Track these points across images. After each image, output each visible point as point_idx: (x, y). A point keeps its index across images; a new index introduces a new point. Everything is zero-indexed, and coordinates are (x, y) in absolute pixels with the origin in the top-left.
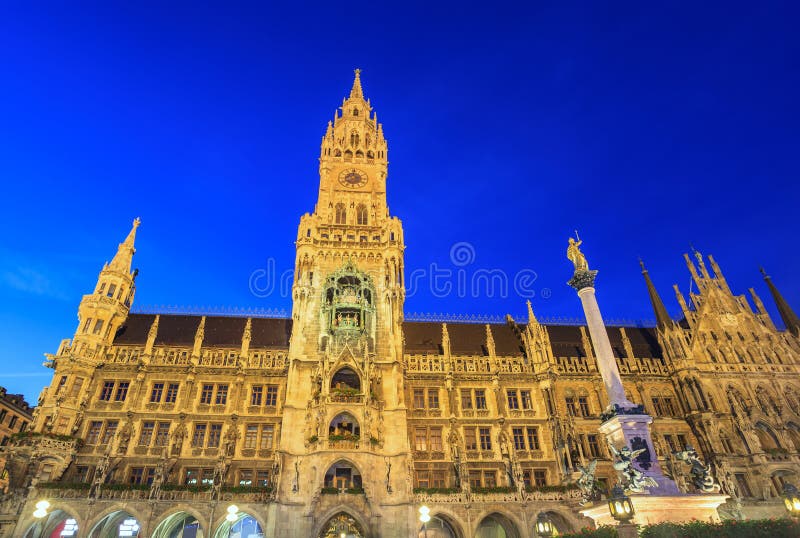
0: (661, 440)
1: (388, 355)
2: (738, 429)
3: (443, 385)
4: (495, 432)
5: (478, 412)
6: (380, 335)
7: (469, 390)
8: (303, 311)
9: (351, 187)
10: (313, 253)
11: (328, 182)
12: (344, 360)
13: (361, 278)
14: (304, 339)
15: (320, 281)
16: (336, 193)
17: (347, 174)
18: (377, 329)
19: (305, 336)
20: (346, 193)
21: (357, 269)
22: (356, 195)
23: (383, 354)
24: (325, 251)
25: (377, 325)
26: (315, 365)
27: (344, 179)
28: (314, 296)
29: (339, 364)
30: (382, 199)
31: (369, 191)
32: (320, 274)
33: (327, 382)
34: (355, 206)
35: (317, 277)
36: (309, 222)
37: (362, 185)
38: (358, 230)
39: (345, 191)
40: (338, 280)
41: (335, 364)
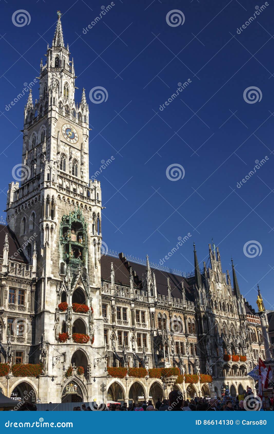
0: (189, 346)
1: (94, 282)
2: (216, 344)
3: (109, 303)
4: (130, 335)
5: (124, 322)
6: (90, 268)
7: (120, 307)
8: (52, 241)
9: (69, 141)
10: (56, 195)
11: (55, 131)
12: (78, 284)
13: (84, 225)
14: (51, 262)
15: (58, 219)
16: (61, 143)
17: (66, 128)
18: (88, 263)
19: (52, 260)
20: (66, 145)
21: (83, 217)
22: (72, 149)
23: (91, 281)
24: (62, 196)
25: (88, 260)
26: (58, 283)
27: (65, 132)
28: (56, 230)
29: (76, 286)
30: (86, 159)
31: (80, 149)
32: (58, 213)
33: (71, 297)
34: (72, 159)
35: (57, 215)
36: (54, 169)
37: (75, 142)
38: (79, 185)
39: (66, 143)
40: (72, 223)
41: (74, 286)
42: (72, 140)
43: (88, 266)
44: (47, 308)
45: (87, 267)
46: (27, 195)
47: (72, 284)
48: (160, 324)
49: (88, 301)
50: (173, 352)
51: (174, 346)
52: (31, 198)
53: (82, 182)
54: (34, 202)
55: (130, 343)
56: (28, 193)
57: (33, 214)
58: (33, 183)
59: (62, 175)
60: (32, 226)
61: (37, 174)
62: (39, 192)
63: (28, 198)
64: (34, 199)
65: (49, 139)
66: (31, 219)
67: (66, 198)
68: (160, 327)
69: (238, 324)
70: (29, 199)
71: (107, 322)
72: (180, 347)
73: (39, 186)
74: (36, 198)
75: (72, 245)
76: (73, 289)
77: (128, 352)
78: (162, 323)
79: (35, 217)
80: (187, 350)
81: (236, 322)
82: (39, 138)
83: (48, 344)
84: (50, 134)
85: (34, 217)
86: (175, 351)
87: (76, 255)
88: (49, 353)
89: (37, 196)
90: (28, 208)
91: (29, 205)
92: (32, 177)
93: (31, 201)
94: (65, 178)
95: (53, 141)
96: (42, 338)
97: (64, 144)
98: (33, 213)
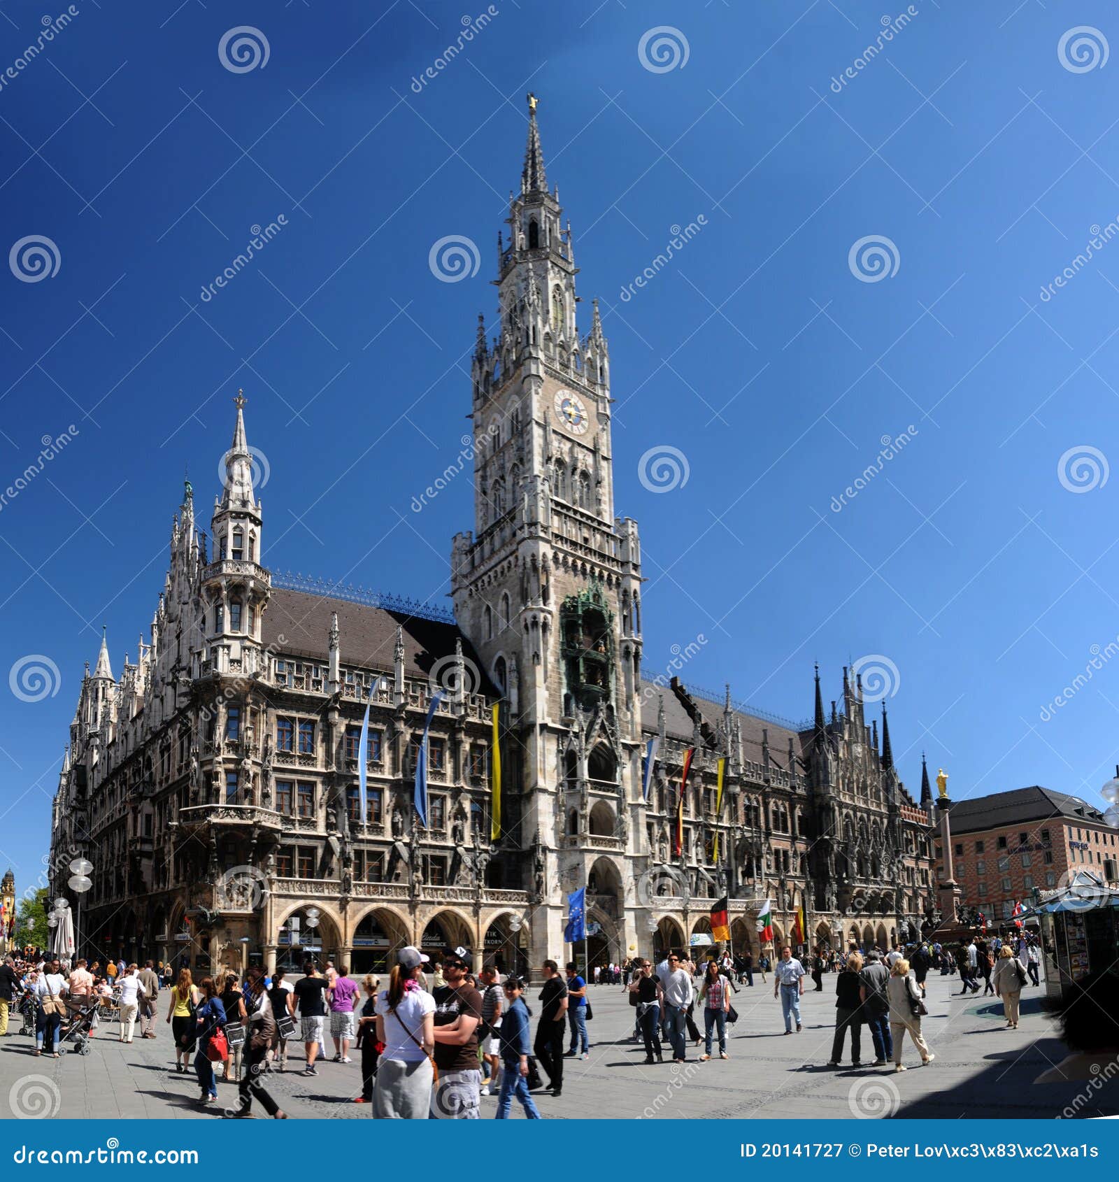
1: (628, 734)
6: (620, 704)
8: (546, 650)
9: (569, 429)
10: (550, 555)
11: (541, 406)
12: (599, 736)
13: (606, 616)
14: (546, 694)
15: (556, 603)
16: (553, 436)
17: (563, 398)
18: (617, 694)
19: (547, 688)
20: (564, 440)
21: (604, 599)
22: (577, 449)
23: (622, 731)
24: (561, 556)
25: (617, 689)
26: (561, 734)
27: (560, 409)
28: (553, 629)
29: (596, 739)
30: (606, 471)
31: (592, 448)
32: (556, 593)
33: (586, 763)
34: (578, 471)
35: (553, 597)
36: (542, 495)
37: (583, 431)
38: (595, 529)
39: (563, 436)
40: (584, 612)
41: (591, 740)
42: (575, 427)
43: (617, 700)
44: (541, 783)
45: (614, 704)
46: (490, 558)
47: (588, 737)
48: (747, 815)
49: (618, 769)
50: (769, 867)
51: (772, 858)
52: (500, 562)
53: (600, 523)
54: (506, 570)
55: (693, 850)
56: (493, 552)
57: (506, 597)
58: (502, 530)
59: (559, 509)
60: (505, 621)
61: (507, 510)
62: (514, 547)
63: (493, 563)
64: (505, 564)
65: (529, 427)
66: (501, 605)
67: (570, 559)
68: (748, 823)
69: (885, 821)
70: (496, 565)
71: (651, 810)
72: (782, 860)
73: (514, 535)
74: (510, 563)
75: (585, 660)
76: (590, 747)
77: (688, 865)
78: (752, 815)
79: (510, 602)
80: (795, 864)
81: (881, 819)
82: (506, 428)
83: (546, 849)
84: (530, 415)
85: (507, 603)
86: (773, 865)
87: (592, 680)
88: (548, 865)
89: (511, 559)
90: (495, 584)
91: (496, 577)
92: (499, 517)
93: (498, 569)
94: (566, 516)
95: (537, 432)
96: (536, 837)
97: (559, 437)
98: (506, 594)
